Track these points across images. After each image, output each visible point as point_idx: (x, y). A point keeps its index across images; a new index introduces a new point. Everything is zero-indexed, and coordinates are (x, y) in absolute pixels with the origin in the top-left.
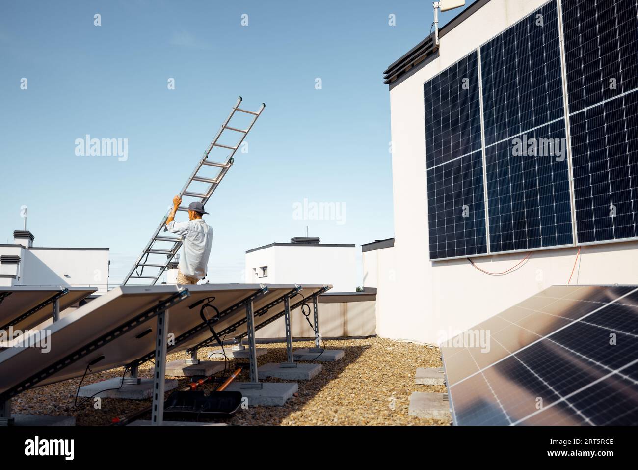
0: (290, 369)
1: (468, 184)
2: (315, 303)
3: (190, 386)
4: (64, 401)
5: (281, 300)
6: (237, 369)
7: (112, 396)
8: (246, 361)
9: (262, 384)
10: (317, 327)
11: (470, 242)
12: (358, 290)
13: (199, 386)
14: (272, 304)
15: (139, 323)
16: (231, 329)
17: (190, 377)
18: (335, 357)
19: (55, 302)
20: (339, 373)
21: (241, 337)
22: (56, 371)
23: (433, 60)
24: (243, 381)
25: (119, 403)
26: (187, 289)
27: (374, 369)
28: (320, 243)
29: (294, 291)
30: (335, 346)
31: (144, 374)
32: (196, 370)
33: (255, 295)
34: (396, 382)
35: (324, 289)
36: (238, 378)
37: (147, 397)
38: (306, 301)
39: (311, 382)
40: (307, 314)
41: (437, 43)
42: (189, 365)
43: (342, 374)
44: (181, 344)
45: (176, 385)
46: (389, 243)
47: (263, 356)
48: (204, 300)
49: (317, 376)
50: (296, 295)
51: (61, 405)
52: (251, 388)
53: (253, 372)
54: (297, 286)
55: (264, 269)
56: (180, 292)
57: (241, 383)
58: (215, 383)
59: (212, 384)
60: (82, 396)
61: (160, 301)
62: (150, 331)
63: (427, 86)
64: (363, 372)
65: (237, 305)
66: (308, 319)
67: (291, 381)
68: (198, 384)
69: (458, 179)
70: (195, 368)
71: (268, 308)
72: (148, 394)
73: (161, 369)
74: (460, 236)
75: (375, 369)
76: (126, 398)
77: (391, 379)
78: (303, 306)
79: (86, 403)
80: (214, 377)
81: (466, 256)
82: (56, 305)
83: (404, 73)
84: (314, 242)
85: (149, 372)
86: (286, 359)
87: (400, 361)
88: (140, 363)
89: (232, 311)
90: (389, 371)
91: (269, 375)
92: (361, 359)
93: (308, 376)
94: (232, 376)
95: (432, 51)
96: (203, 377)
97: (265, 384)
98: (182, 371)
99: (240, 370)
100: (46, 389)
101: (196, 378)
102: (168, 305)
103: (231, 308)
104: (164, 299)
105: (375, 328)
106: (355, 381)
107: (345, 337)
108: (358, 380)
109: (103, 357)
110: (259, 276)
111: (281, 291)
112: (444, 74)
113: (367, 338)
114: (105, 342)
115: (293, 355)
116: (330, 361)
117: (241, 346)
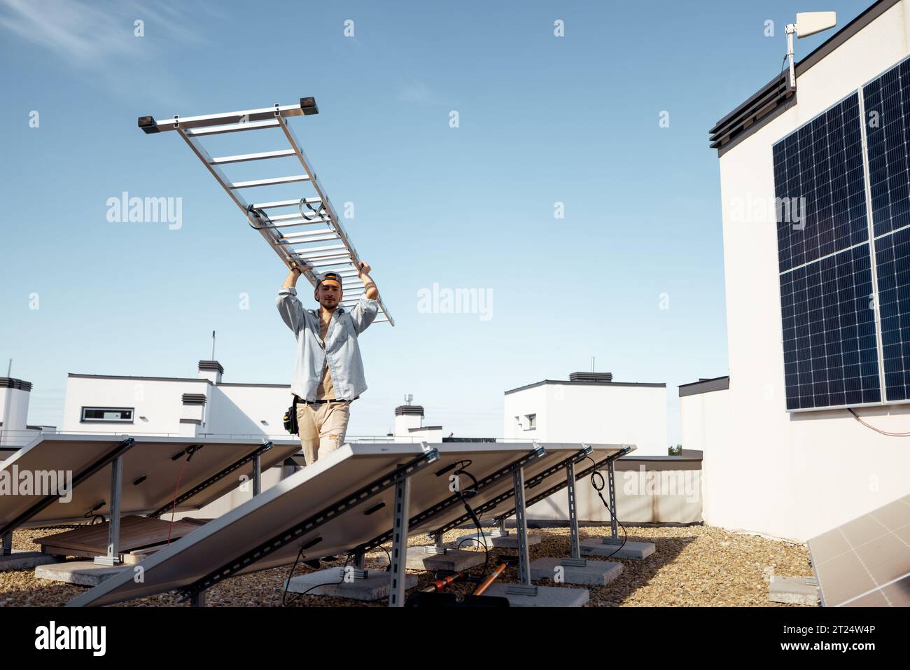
0: (576, 568)
1: (847, 295)
2: (611, 471)
3: (435, 586)
4: (268, 596)
5: (561, 466)
6: (499, 563)
7: (332, 594)
8: (511, 553)
9: (536, 589)
10: (613, 507)
11: (853, 384)
12: (671, 452)
13: (447, 585)
14: (549, 472)
15: (371, 494)
16: (490, 506)
17: (434, 572)
18: (641, 552)
19: (255, 460)
20: (648, 578)
21: (503, 517)
22: (263, 555)
23: (786, 109)
24: (508, 582)
25: (340, 603)
26: (436, 449)
27: (702, 575)
28: (613, 381)
29: (581, 453)
30: (640, 536)
31: (371, 564)
32: (441, 562)
33: (526, 458)
34: (738, 597)
35: (623, 451)
36: (502, 577)
37: (376, 598)
38: (597, 469)
39: (608, 590)
40: (599, 487)
41: (792, 84)
42: (432, 555)
43: (653, 580)
44: (422, 524)
45: (415, 582)
46: (722, 383)
47: (535, 546)
48: (456, 464)
49: (617, 581)
50: (583, 459)
51: (264, 601)
52: (521, 594)
53: (523, 571)
54: (585, 447)
55: (531, 417)
56: (426, 453)
57: (506, 585)
58: (469, 583)
59: (465, 585)
60: (292, 591)
61: (399, 465)
62: (383, 505)
63: (778, 149)
64: (685, 578)
65: (500, 472)
66: (600, 495)
67: (577, 586)
68: (445, 583)
69: (829, 287)
70: (440, 560)
71: (544, 477)
72: (378, 594)
73: (400, 559)
74: (835, 374)
75: (705, 574)
76: (349, 597)
77: (730, 592)
78: (593, 475)
79: (297, 601)
80: (467, 574)
81: (846, 406)
82: (256, 464)
83: (741, 130)
84: (603, 379)
85: (378, 561)
86: (568, 553)
87: (743, 564)
88: (366, 548)
89: (494, 480)
90: (726, 578)
91: (545, 576)
92: (682, 558)
93: (603, 579)
94: (493, 574)
95: (785, 96)
96: (452, 573)
97: (541, 589)
98: (422, 563)
99: (504, 566)
100: (244, 579)
101: (443, 574)
102: (409, 470)
103: (492, 476)
104: (405, 462)
105: (702, 511)
106: (674, 591)
107: (655, 523)
108: (679, 590)
109: (320, 539)
110: (523, 428)
111: (561, 453)
112: (805, 130)
113: (688, 525)
114: (327, 519)
115: (580, 547)
116: (634, 558)
117: (502, 531)
